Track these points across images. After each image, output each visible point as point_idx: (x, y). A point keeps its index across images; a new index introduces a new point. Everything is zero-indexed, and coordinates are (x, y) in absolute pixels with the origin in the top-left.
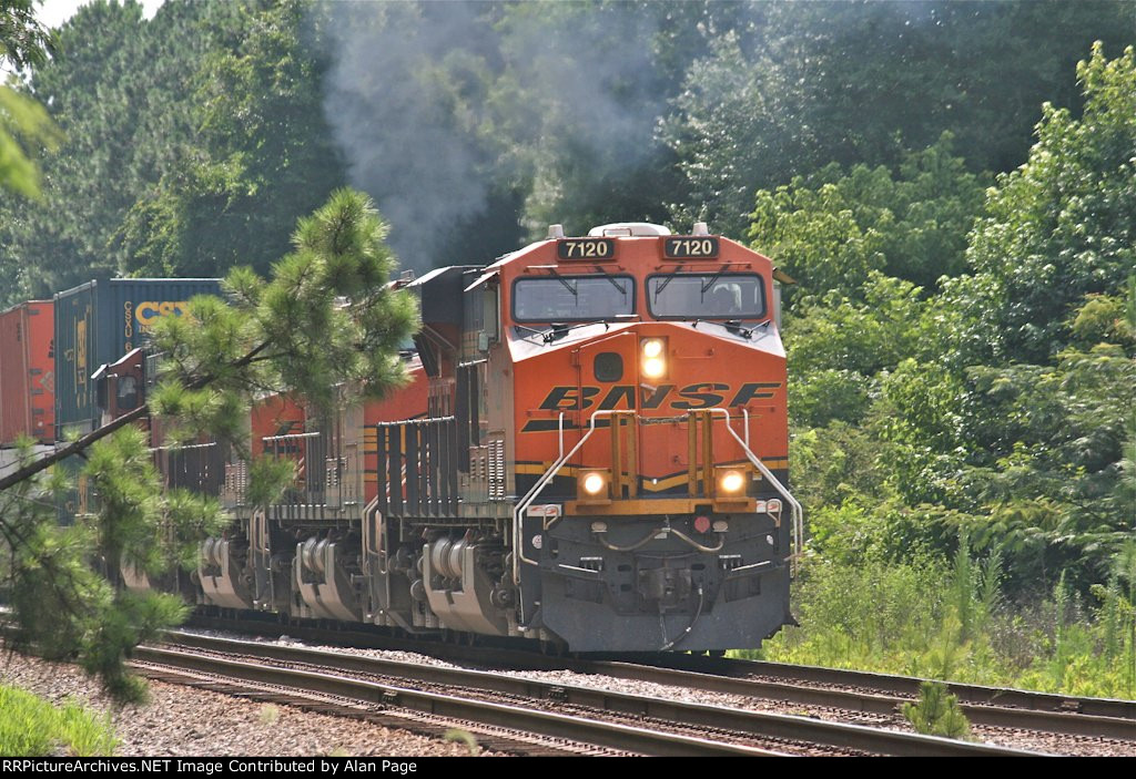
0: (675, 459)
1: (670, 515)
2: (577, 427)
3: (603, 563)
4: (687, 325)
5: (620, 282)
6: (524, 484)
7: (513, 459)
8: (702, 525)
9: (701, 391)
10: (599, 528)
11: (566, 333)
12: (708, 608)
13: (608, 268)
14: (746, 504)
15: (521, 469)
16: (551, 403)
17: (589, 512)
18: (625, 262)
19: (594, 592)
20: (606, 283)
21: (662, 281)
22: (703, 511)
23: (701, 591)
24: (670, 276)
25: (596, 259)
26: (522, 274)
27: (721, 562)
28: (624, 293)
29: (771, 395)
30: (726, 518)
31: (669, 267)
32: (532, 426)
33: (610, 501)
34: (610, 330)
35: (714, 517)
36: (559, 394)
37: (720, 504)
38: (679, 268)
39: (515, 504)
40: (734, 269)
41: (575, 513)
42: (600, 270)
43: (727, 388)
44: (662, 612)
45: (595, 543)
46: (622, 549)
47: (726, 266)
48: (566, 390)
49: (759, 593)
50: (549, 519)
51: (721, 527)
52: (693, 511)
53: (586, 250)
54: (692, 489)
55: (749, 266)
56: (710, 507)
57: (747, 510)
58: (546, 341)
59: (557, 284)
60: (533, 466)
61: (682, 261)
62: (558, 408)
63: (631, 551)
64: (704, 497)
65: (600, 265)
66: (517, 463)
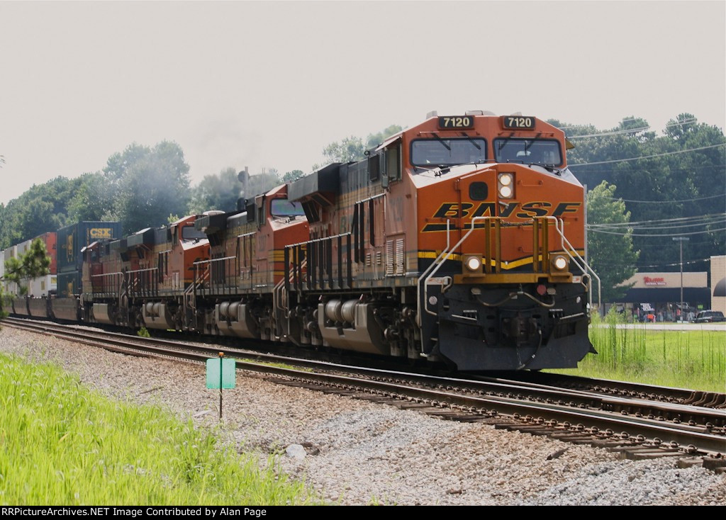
0: (519, 249)
1: (522, 284)
2: (458, 228)
3: (477, 314)
4: (526, 166)
5: (477, 142)
6: (423, 264)
7: (416, 249)
8: (541, 290)
9: (534, 207)
10: (476, 292)
11: (449, 170)
12: (545, 342)
13: (470, 134)
14: (568, 277)
15: (421, 255)
16: (441, 214)
17: (471, 282)
18: (480, 130)
19: (473, 332)
20: (469, 143)
21: (502, 143)
22: (542, 281)
23: (540, 332)
24: (506, 139)
25: (463, 128)
26: (416, 137)
27: (551, 314)
28: (480, 148)
29: (575, 210)
30: (554, 286)
31: (506, 134)
32: (429, 228)
33: (484, 274)
34: (478, 169)
35: (549, 285)
36: (446, 208)
37: (553, 277)
38: (512, 134)
39: (419, 277)
40: (543, 136)
41: (461, 282)
42: (464, 134)
43: (550, 205)
44: (519, 345)
45: (473, 301)
46: (491, 305)
47: (539, 134)
48: (450, 205)
49: (574, 333)
50: (445, 286)
51: (552, 292)
52: (537, 281)
53: (456, 122)
54: (535, 267)
55: (552, 135)
56: (546, 279)
57: (568, 281)
58: (436, 175)
59: (437, 143)
60: (430, 253)
61: (514, 130)
62: (446, 217)
63: (496, 307)
64: (543, 273)
65: (464, 131)
66: (419, 251)
